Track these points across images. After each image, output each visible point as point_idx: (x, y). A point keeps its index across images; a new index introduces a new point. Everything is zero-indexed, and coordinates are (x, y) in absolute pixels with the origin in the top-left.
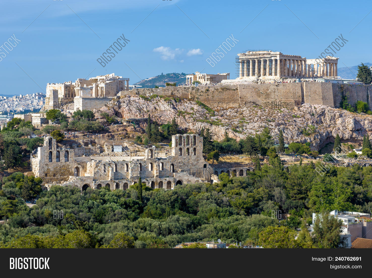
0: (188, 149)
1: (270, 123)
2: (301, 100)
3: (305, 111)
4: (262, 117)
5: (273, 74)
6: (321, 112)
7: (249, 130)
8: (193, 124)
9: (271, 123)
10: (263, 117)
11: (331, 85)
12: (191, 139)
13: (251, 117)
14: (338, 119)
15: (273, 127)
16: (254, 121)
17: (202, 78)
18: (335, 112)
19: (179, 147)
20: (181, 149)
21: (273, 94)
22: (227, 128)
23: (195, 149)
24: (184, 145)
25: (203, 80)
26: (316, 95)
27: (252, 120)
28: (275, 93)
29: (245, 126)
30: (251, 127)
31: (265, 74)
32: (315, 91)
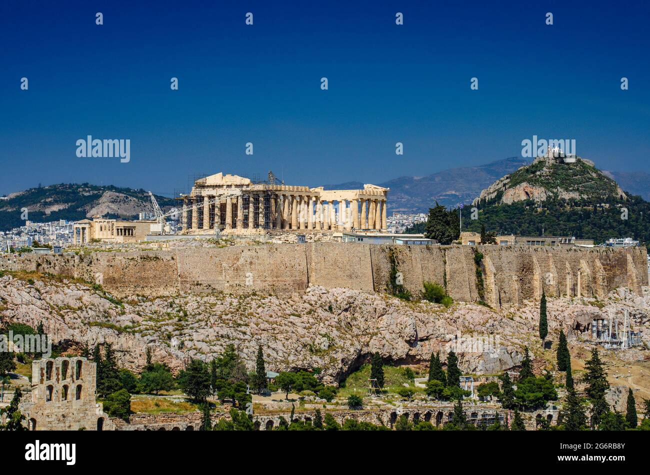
0: (66, 387)
1: (239, 329)
2: (305, 279)
3: (313, 303)
4: (224, 317)
5: (251, 224)
6: (346, 305)
7: (196, 343)
8: (81, 332)
9: (243, 329)
10: (226, 315)
11: (367, 248)
12: (73, 368)
13: (201, 316)
14: (380, 318)
15: (246, 337)
16: (207, 325)
17: (107, 228)
18: (375, 303)
19: (47, 383)
20: (50, 388)
21: (248, 266)
22: (151, 338)
23: (79, 388)
24: (58, 380)
25: (110, 233)
26: (338, 270)
27: (203, 323)
28: (253, 266)
29: (190, 335)
30: (202, 337)
31: (234, 225)
32: (336, 261)
